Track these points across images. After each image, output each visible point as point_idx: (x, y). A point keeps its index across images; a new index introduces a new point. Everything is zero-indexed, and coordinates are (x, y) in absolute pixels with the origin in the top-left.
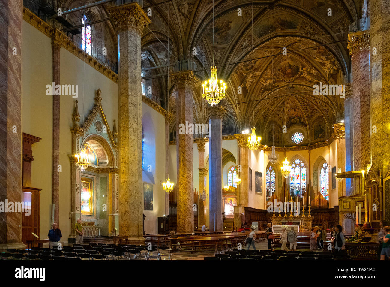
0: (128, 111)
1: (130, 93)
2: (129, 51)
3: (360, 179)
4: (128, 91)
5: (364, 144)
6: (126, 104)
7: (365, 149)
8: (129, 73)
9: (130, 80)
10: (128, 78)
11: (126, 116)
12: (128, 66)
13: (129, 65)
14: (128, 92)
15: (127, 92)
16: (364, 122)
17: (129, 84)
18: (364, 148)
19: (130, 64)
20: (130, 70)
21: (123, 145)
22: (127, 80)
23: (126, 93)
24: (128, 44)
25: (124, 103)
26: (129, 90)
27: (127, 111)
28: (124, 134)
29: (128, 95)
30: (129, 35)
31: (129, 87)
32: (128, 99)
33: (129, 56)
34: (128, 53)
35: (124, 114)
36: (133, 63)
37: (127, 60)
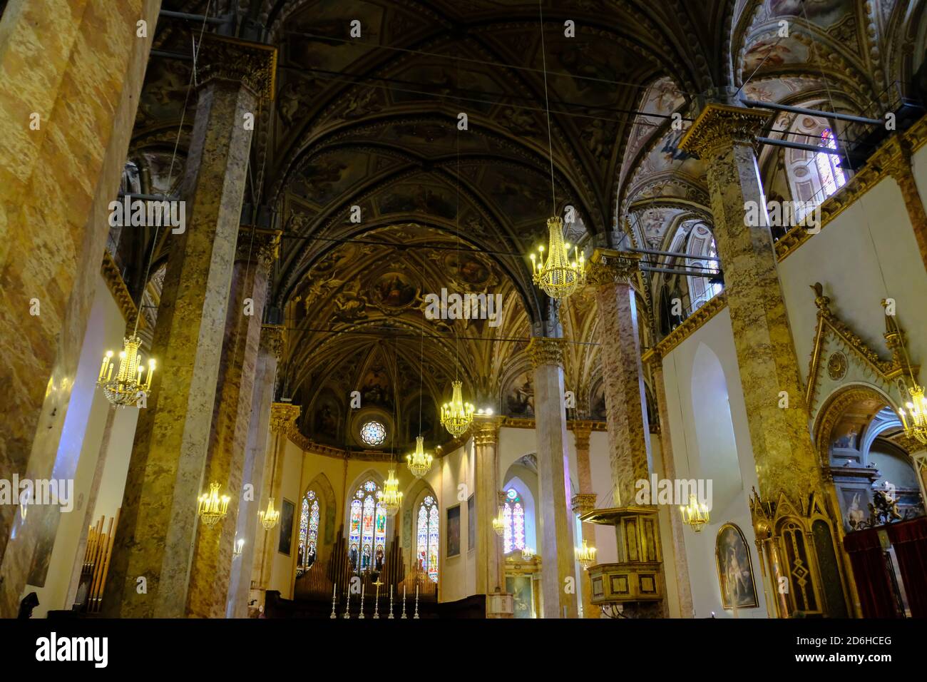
0: (207, 270)
1: (219, 229)
2: (234, 135)
3: (635, 526)
4: (215, 222)
5: (637, 453)
6: (204, 252)
7: (640, 463)
8: (225, 184)
9: (224, 200)
10: (221, 194)
11: (197, 282)
12: (226, 168)
13: (228, 166)
14: (215, 226)
15: (211, 224)
16: (632, 411)
17: (222, 208)
18: (638, 462)
19: (231, 164)
20: (227, 177)
21: (174, 358)
22: (216, 197)
23: (209, 227)
24: (234, 120)
25: (200, 249)
26: (220, 222)
27: (206, 272)
28: (185, 331)
29: (214, 232)
30: (239, 104)
31: (221, 214)
32: (212, 242)
33: (231, 145)
34: (230, 138)
35: (195, 276)
36: (237, 164)
37: (224, 152)
